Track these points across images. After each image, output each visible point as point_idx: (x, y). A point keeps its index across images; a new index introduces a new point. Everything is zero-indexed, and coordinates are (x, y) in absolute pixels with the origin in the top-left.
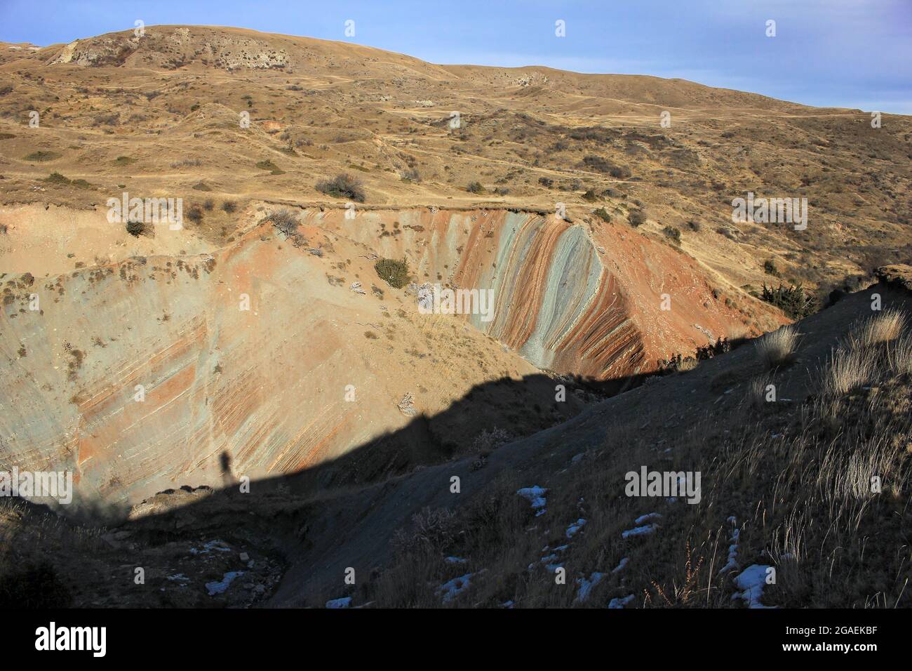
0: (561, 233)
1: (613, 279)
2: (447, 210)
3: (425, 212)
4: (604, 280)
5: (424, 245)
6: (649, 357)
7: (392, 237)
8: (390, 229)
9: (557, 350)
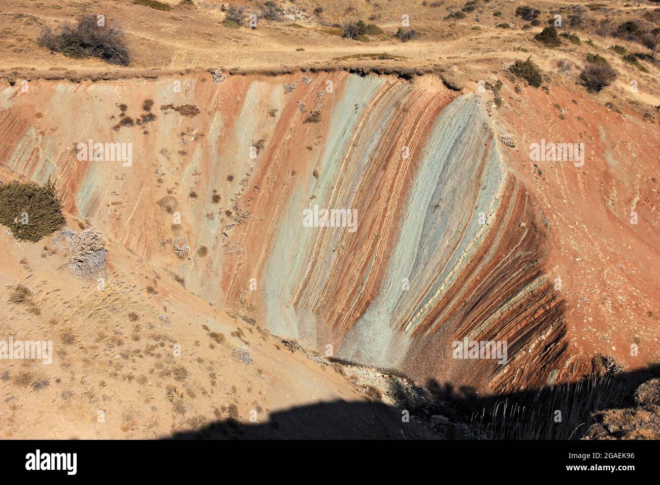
0: (440, 110)
1: (523, 196)
2: (244, 74)
3: (204, 80)
4: (506, 198)
5: (196, 139)
6: (577, 352)
7: (137, 127)
8: (135, 112)
9: (415, 334)
